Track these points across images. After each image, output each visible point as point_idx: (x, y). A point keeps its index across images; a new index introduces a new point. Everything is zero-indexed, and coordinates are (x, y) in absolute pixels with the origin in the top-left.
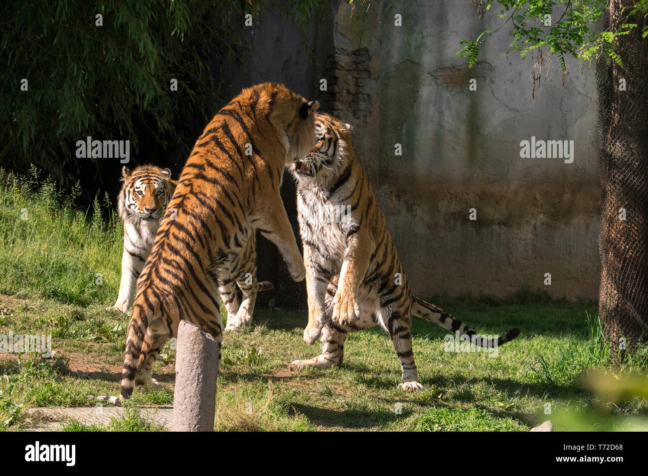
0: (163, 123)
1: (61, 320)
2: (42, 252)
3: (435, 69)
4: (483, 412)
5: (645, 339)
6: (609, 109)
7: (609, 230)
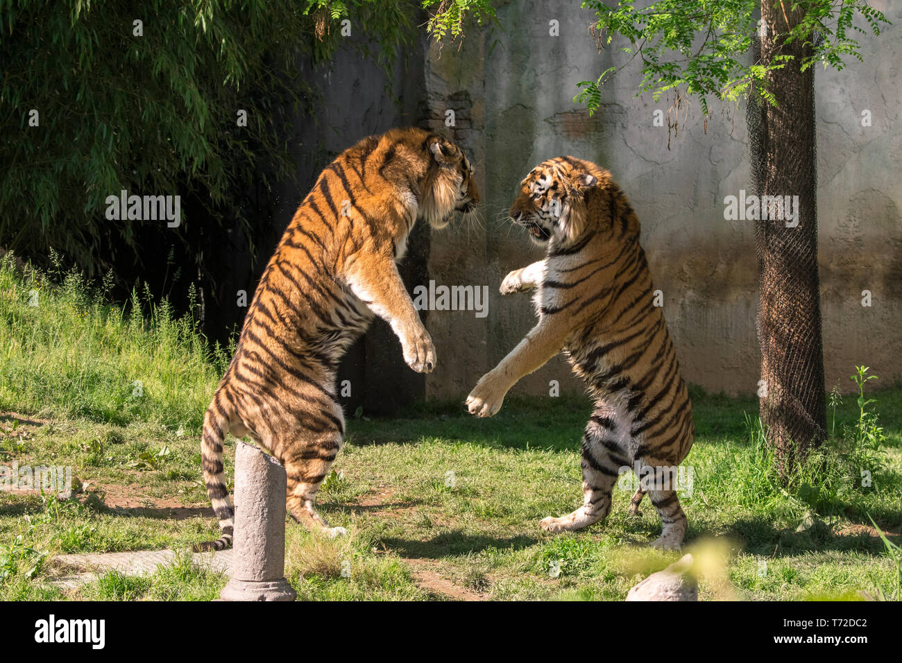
0: (215, 194)
1: (95, 444)
2: (69, 360)
3: (552, 114)
4: (618, 541)
5: (818, 444)
6: (764, 160)
7: (769, 310)
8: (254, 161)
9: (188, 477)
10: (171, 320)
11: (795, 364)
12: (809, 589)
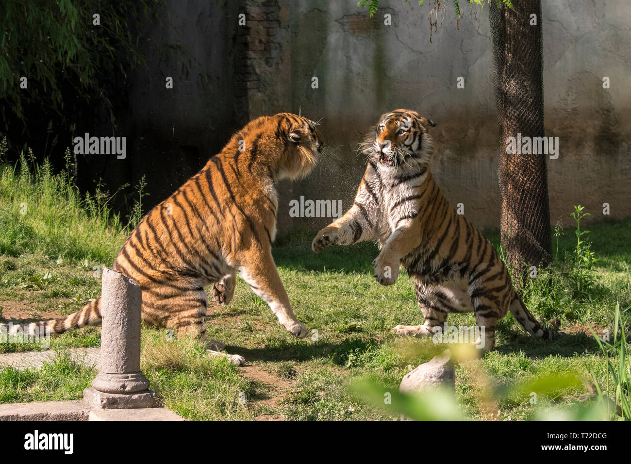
0: (84, 79)
3: (341, 16)
5: (545, 265)
6: (503, 50)
7: (508, 164)
8: (113, 53)
9: (66, 295)
10: (51, 175)
11: (527, 206)
12: (539, 375)
